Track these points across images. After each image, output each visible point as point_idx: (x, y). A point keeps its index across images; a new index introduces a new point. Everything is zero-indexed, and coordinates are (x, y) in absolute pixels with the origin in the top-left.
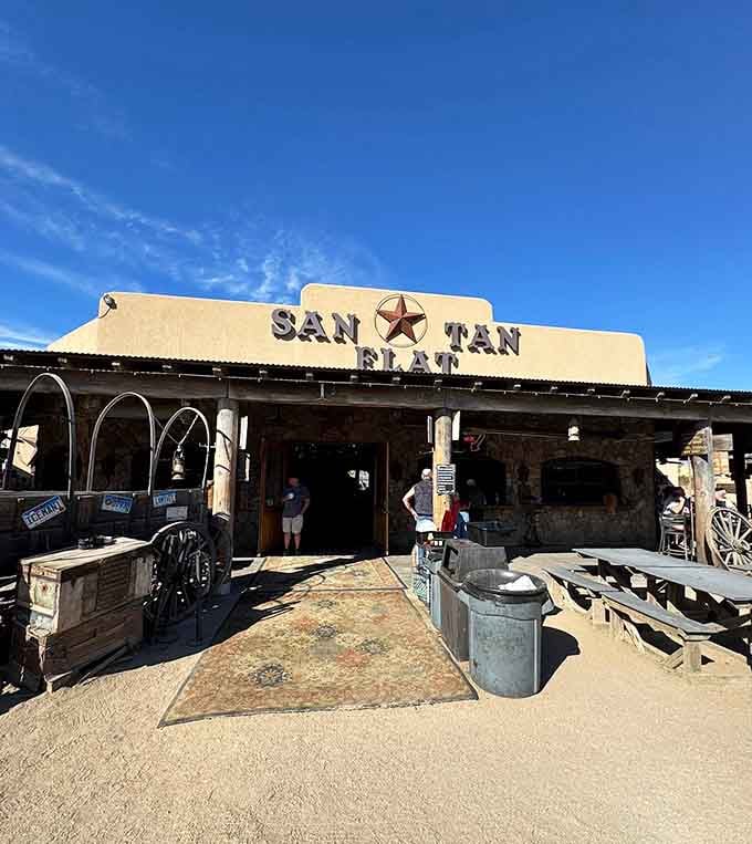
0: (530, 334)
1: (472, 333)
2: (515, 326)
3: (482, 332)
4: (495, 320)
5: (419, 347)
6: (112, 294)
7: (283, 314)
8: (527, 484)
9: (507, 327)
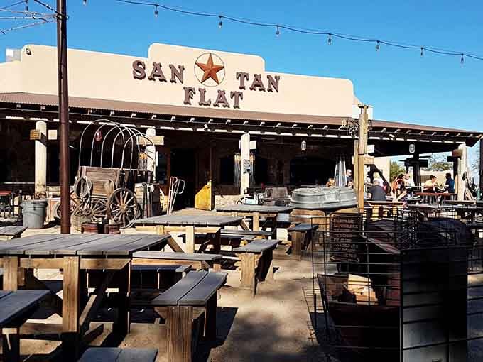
0: (286, 80)
1: (252, 79)
2: (278, 74)
3: (258, 78)
4: (266, 70)
5: (221, 88)
6: (29, 46)
7: (139, 63)
8: (281, 172)
9: (273, 75)
